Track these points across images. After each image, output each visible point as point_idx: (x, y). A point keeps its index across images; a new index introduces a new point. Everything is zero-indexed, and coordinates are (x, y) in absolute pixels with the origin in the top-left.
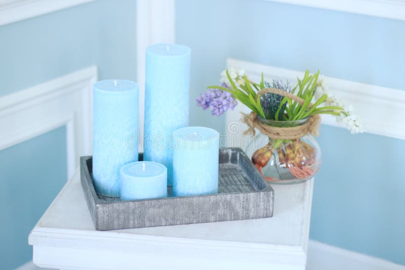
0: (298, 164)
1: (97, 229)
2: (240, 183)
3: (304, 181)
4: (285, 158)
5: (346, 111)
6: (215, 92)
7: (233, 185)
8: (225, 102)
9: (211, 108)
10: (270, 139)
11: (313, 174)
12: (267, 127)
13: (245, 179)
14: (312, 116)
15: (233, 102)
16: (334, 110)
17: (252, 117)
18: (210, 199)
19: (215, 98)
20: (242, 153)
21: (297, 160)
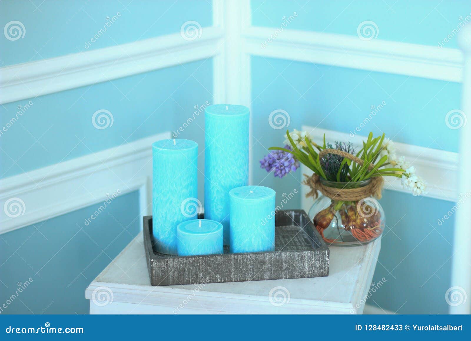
0: (359, 227)
1: (152, 284)
2: (299, 244)
3: (366, 244)
4: (347, 220)
5: (408, 172)
6: (278, 154)
7: (293, 245)
8: (286, 164)
9: (274, 169)
10: (332, 201)
11: (375, 236)
12: (328, 188)
13: (306, 240)
14: (374, 178)
15: (295, 164)
16: (396, 172)
17: (314, 178)
18: (264, 256)
19: (278, 160)
20: (304, 215)
21: (358, 221)
